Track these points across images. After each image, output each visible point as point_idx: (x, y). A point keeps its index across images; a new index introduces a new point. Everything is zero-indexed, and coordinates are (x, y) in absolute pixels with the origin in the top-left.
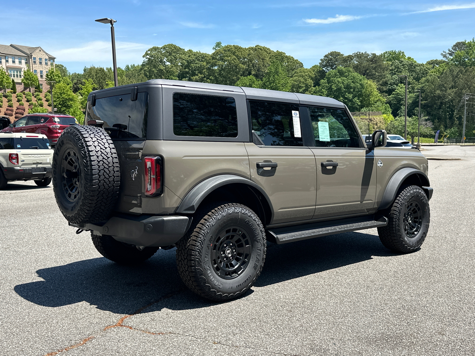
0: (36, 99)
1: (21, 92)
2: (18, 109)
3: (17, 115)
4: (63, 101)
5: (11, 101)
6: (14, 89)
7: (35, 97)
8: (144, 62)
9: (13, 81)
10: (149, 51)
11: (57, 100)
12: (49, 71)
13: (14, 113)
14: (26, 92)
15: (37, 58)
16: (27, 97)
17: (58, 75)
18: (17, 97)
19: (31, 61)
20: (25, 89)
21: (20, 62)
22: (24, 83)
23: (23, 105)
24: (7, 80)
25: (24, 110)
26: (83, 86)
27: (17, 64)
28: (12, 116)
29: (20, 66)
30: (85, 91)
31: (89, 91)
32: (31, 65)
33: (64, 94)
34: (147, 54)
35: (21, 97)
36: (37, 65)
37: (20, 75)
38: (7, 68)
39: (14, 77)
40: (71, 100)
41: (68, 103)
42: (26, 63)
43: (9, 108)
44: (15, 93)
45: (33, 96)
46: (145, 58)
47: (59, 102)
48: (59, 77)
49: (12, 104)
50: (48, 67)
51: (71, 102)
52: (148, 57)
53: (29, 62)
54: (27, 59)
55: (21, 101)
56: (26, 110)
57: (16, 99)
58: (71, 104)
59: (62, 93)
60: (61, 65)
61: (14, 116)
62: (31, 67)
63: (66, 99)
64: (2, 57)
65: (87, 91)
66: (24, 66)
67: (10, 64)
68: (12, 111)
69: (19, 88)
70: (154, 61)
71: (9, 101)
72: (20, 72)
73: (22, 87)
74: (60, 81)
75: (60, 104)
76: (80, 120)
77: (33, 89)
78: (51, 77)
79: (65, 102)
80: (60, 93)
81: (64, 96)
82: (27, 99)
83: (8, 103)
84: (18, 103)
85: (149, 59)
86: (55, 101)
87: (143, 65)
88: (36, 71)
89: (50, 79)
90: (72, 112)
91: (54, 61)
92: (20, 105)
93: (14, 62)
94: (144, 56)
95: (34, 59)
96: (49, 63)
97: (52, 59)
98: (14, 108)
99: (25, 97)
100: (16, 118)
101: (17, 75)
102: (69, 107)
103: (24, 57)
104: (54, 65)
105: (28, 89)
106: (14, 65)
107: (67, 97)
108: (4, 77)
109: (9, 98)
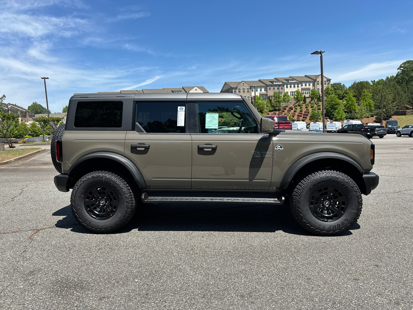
0: (317, 106)
1: (309, 103)
2: (305, 112)
3: (304, 116)
4: (332, 105)
5: (302, 108)
6: (305, 101)
7: (316, 105)
8: (398, 73)
9: (305, 96)
10: (402, 64)
11: (329, 105)
12: (326, 88)
13: (303, 115)
14: (312, 102)
15: (319, 81)
16: (312, 105)
17: (331, 90)
18: (306, 105)
19: (316, 84)
20: (312, 100)
21: (309, 85)
22: (311, 97)
23: (308, 110)
24: (300, 96)
25: (309, 113)
26: (347, 95)
27: (308, 86)
28: (301, 116)
29: (309, 87)
30: (348, 98)
31: (350, 98)
32: (316, 86)
33: (333, 101)
34: (401, 67)
35: (308, 105)
36: (320, 85)
37: (309, 93)
38: (302, 89)
39: (306, 94)
40: (337, 104)
41: (335, 107)
42: (313, 85)
43: (301, 112)
44: (305, 103)
45: (315, 104)
46: (399, 70)
47: (329, 106)
48: (332, 91)
49: (302, 110)
50: (326, 85)
51: (337, 106)
52: (402, 68)
53: (315, 84)
54: (313, 83)
55: (308, 107)
56: (310, 113)
57: (305, 107)
58: (337, 107)
59: (332, 101)
60: (339, 83)
61: (302, 116)
62: (316, 87)
63: (334, 104)
64: (299, 83)
65: (349, 98)
66: (311, 87)
67: (304, 86)
68: (302, 114)
69: (308, 100)
70: (406, 71)
71: (301, 108)
72: (309, 91)
73: (310, 99)
74: (332, 93)
75: (330, 108)
76: (342, 117)
77: (316, 100)
78: (327, 91)
79: (334, 106)
80: (331, 101)
81: (333, 102)
82: (312, 106)
83: (300, 110)
84: (306, 109)
85: (403, 70)
86: (327, 106)
87: (397, 75)
88: (318, 89)
89: (326, 93)
90: (337, 112)
91: (330, 82)
92: (307, 110)
93: (306, 85)
94: (398, 69)
95: (317, 82)
96: (327, 83)
97: (329, 81)
98: (303, 112)
99: (311, 105)
100: (303, 118)
101: (307, 93)
102: (335, 109)
103: (312, 82)
104: (330, 84)
105: (313, 100)
106: (306, 87)
107: (335, 103)
108: (299, 95)
109: (301, 106)
